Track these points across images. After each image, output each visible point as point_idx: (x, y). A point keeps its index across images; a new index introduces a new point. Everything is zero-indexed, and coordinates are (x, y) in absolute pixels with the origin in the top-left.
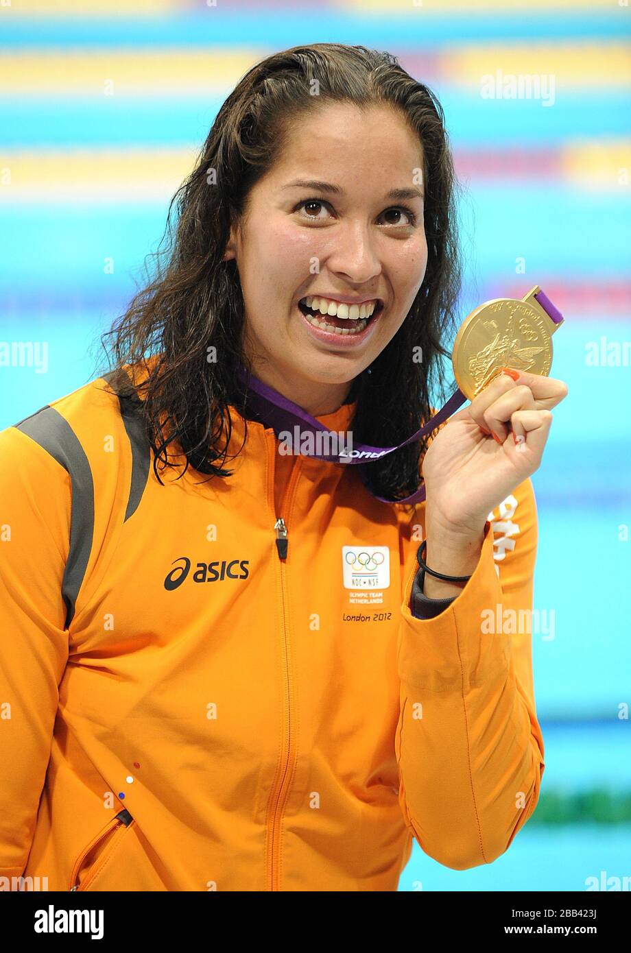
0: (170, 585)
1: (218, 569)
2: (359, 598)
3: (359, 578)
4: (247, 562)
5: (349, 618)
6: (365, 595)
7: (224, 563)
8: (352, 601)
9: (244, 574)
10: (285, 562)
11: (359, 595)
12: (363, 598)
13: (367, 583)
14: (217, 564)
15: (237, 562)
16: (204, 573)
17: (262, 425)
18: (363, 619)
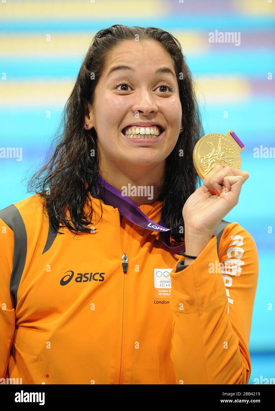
0: (63, 283)
1: (89, 276)
2: (164, 293)
3: (163, 283)
4: (104, 274)
5: (157, 302)
6: (167, 291)
7: (91, 274)
8: (159, 294)
9: (102, 279)
10: (126, 274)
11: (164, 291)
12: (166, 293)
13: (168, 285)
14: (88, 274)
15: (98, 273)
16: (81, 278)
17: (113, 207)
18: (165, 303)
